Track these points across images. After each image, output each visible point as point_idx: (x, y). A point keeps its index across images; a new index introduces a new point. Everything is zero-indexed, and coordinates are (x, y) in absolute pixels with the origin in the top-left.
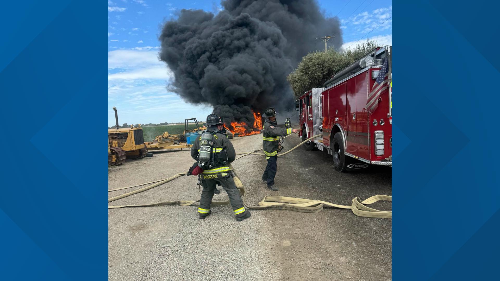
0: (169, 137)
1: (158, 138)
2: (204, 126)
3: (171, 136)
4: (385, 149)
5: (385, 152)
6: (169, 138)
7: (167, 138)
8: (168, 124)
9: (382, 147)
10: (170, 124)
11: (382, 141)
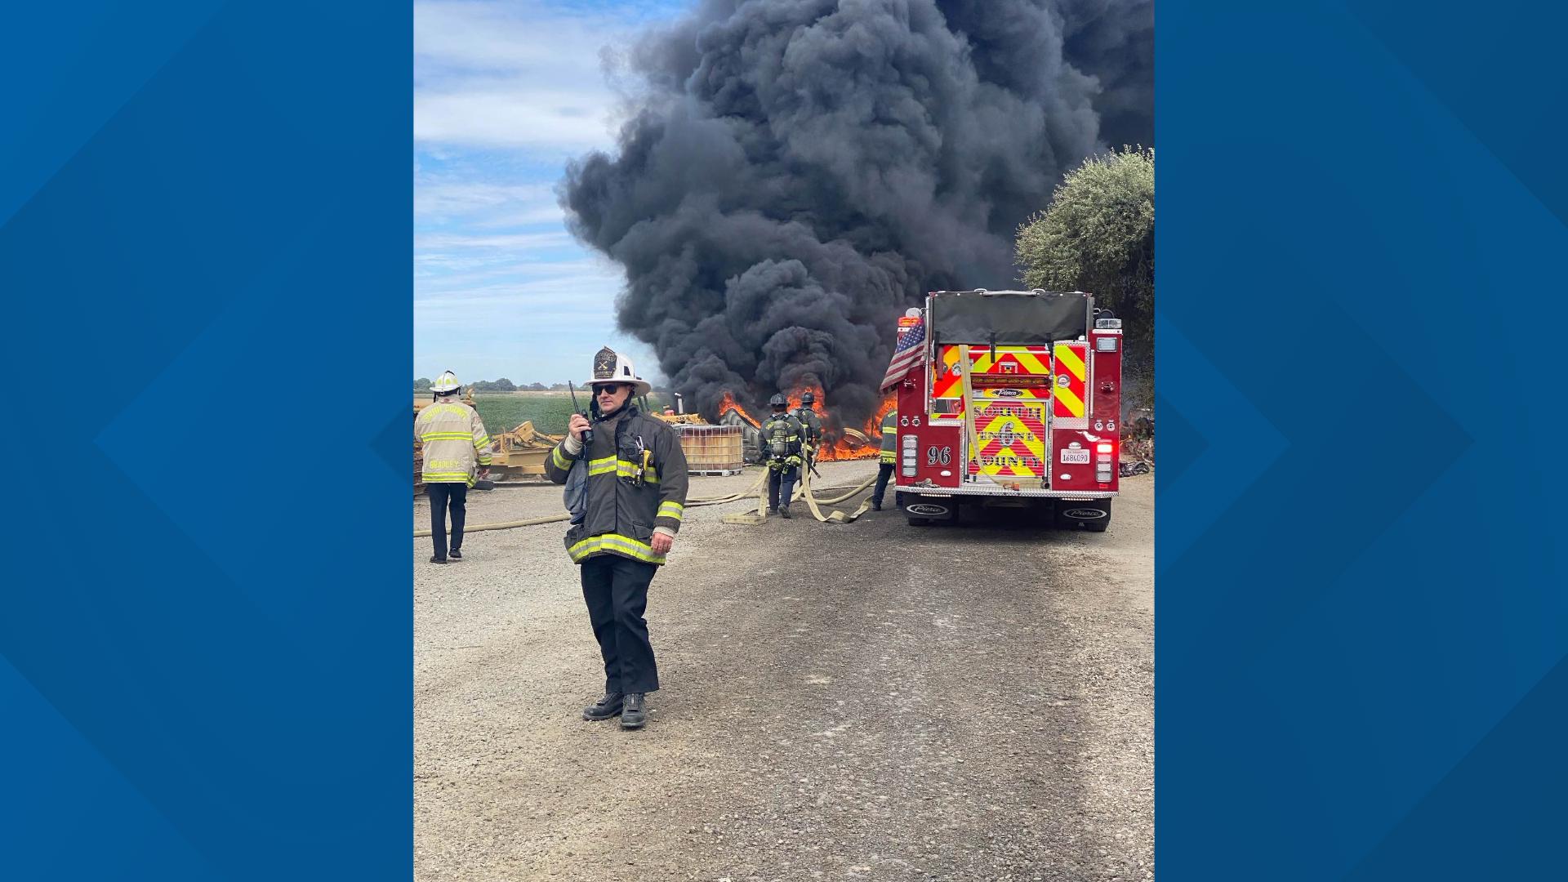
0: (536, 441)
1: (501, 440)
2: (667, 409)
3: (542, 439)
4: (917, 467)
5: (917, 471)
6: (535, 444)
7: (526, 445)
8: (511, 388)
9: (913, 462)
10: (524, 388)
11: (913, 453)
